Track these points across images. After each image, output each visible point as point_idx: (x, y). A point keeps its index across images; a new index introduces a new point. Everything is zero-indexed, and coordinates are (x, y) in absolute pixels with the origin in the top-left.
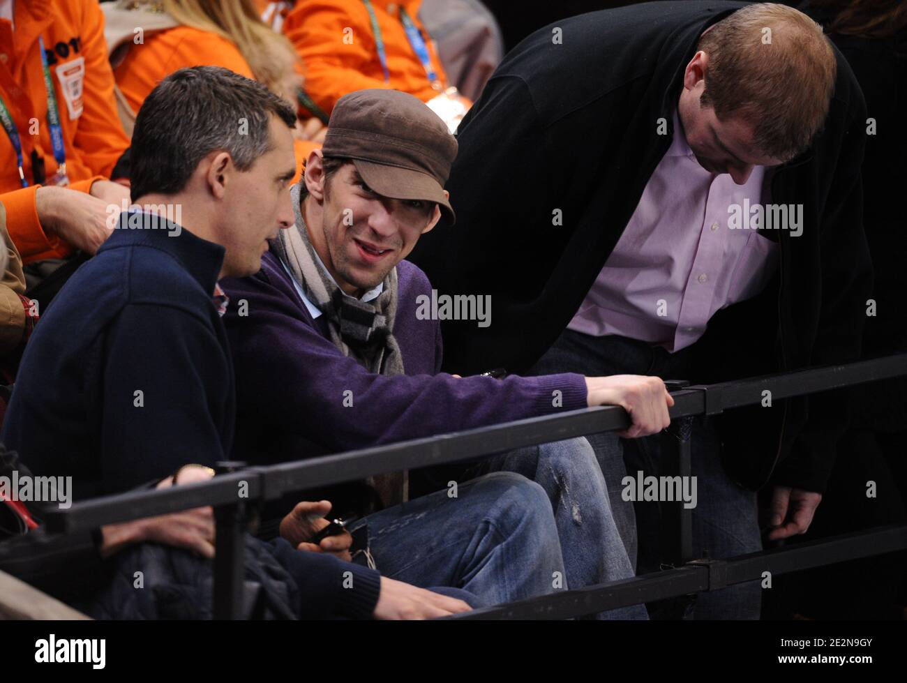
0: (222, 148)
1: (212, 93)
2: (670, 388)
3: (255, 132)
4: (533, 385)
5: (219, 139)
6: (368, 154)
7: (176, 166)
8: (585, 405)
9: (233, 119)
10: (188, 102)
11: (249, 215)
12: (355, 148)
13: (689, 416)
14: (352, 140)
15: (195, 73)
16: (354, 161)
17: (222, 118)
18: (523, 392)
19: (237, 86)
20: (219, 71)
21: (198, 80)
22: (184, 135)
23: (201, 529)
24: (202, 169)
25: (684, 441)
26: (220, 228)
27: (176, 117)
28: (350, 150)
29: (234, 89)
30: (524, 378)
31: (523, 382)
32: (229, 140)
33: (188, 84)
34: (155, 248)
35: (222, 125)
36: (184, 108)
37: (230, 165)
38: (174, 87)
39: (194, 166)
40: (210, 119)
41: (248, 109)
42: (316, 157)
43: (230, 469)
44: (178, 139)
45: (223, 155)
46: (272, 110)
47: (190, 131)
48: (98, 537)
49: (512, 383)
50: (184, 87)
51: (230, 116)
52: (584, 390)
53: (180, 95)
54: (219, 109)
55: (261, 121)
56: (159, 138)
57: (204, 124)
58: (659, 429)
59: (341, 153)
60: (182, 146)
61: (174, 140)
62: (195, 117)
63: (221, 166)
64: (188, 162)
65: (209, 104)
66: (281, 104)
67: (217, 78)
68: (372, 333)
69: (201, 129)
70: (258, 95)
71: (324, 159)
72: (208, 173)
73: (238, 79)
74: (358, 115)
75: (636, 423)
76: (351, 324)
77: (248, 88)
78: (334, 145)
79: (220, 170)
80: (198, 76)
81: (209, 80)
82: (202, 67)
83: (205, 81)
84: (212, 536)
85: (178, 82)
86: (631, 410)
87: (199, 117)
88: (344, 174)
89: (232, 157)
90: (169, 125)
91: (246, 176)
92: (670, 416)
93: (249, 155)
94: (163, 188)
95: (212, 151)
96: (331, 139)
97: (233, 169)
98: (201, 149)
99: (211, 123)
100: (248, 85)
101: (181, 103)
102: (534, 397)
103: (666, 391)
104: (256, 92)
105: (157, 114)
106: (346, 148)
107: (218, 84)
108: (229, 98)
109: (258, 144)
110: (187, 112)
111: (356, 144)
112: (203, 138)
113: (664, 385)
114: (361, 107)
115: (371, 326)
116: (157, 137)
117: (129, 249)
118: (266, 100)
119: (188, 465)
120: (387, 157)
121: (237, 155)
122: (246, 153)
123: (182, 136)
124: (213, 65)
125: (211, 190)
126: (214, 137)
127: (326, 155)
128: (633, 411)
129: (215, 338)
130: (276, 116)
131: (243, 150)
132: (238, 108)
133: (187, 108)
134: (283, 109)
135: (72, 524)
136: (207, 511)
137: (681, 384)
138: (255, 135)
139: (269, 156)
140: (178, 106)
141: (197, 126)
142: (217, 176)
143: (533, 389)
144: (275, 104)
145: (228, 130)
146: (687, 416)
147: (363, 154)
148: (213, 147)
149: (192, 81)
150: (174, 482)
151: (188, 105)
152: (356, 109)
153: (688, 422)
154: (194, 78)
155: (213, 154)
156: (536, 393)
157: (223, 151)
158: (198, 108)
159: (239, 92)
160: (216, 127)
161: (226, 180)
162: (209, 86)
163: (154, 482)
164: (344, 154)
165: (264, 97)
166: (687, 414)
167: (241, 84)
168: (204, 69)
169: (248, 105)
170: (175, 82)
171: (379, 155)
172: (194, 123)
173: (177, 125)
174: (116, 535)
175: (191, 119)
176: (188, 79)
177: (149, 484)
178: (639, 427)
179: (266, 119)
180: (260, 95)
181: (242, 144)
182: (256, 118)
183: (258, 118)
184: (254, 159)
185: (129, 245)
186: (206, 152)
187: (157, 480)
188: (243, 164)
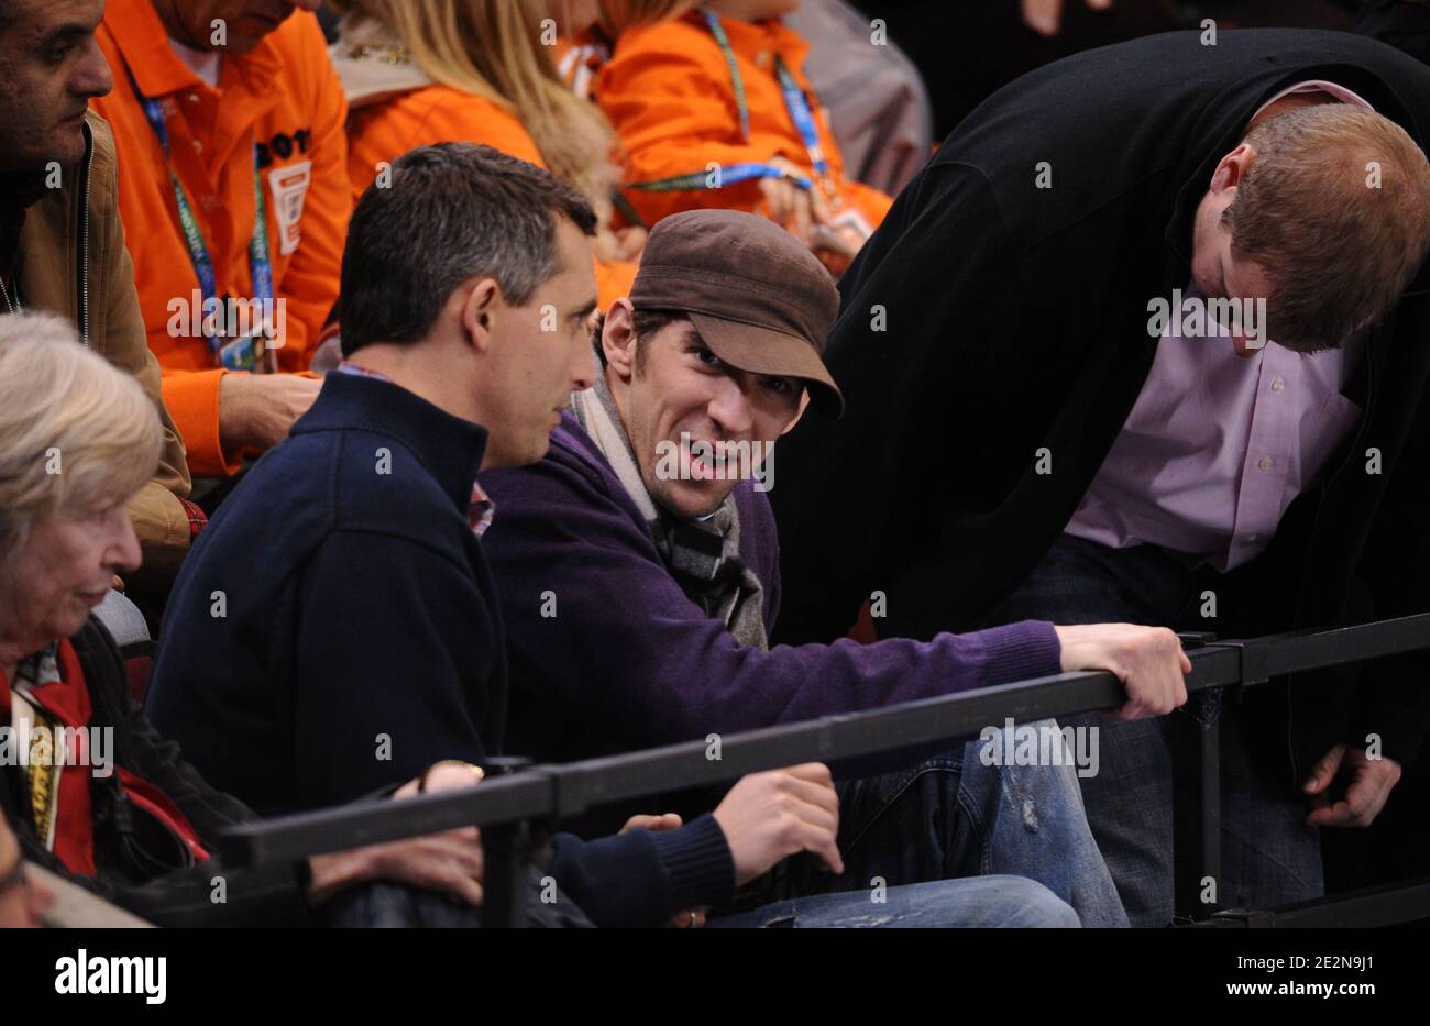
0: (485, 272)
1: (469, 188)
2: (1187, 645)
3: (535, 246)
4: (974, 646)
5: (481, 258)
6: (714, 305)
7: (414, 300)
8: (1058, 669)
9: (501, 226)
10: (432, 202)
11: (529, 373)
12: (691, 295)
13: (1218, 687)
14: (686, 283)
15: (440, 155)
16: (692, 316)
17: (485, 225)
18: (963, 658)
19: (507, 175)
20: (476, 151)
21: (446, 165)
22: (427, 254)
23: (463, 861)
24: (455, 305)
25: (1208, 726)
26: (486, 397)
27: (414, 224)
28: (684, 298)
29: (501, 179)
30: (962, 637)
31: (960, 642)
32: (496, 259)
33: (430, 172)
34: (379, 434)
35: (484, 236)
36: (425, 211)
37: (497, 297)
38: (408, 179)
39: (442, 301)
40: (467, 227)
41: (524, 210)
42: (622, 311)
43: (506, 769)
44: (418, 259)
45: (487, 283)
46: (560, 209)
47: (436, 247)
48: (304, 873)
49: (944, 645)
50: (424, 179)
51: (496, 223)
52: (1054, 647)
53: (418, 191)
54: (478, 213)
55: (544, 228)
56: (387, 258)
57: (457, 235)
58: (1169, 708)
59: (665, 303)
60: (424, 270)
61: (410, 261)
62: (443, 225)
63: (483, 300)
64: (433, 295)
65: (464, 204)
66: (573, 199)
67: (475, 162)
68: (721, 566)
69: (451, 244)
70: (537, 187)
71: (637, 314)
72: (463, 311)
73: (506, 162)
74: (693, 245)
75: (1135, 698)
76: (690, 553)
77: (523, 177)
78: (655, 291)
79: (483, 305)
80: (444, 158)
81: (462, 166)
82: (449, 143)
83: (456, 168)
84: (477, 872)
85: (414, 171)
86: (1126, 678)
87: (449, 225)
88: (673, 336)
89: (499, 284)
90: (402, 237)
91: (522, 314)
92: (1187, 687)
93: (526, 281)
94: (395, 335)
95: (470, 276)
96: (648, 282)
97: (502, 305)
98: (453, 274)
99: (467, 234)
100: (522, 172)
101: (421, 204)
102: (978, 664)
103: (1180, 649)
104: (535, 182)
105: (383, 221)
106: (675, 296)
107: (478, 172)
108: (495, 195)
109: (540, 263)
110: (430, 217)
111: (692, 288)
112: (455, 258)
113: (1178, 640)
114: (700, 234)
115: (719, 555)
116: (384, 255)
117: (339, 435)
118: (550, 194)
119: (442, 762)
120: (742, 310)
121: (508, 282)
122: (523, 277)
123: (423, 255)
124: (465, 142)
125: (468, 337)
126: (472, 256)
127: (638, 307)
128: (1130, 680)
129: (474, 588)
130: (567, 218)
131: (517, 274)
132: (509, 209)
133: (430, 211)
134: (576, 207)
135: (261, 853)
136: (471, 832)
137: (1204, 638)
138: (536, 251)
139: (558, 281)
140: (416, 208)
141: (445, 239)
142: (478, 315)
143: (977, 651)
144: (566, 201)
145: (495, 244)
146: (1214, 688)
147: (704, 304)
148: (471, 271)
149: (436, 168)
150: (421, 788)
151: (431, 207)
152: (691, 237)
153: (1214, 696)
154: (439, 163)
155: (472, 282)
156: (982, 657)
157: (487, 276)
158: (447, 210)
159: (510, 184)
160: (476, 240)
161: (492, 321)
162: (463, 176)
163: (390, 788)
164: (673, 304)
165: (548, 189)
166: (1215, 684)
167: (512, 171)
168: (454, 147)
169: (523, 205)
170: (410, 169)
171: (731, 308)
172: (441, 234)
173: (415, 236)
174: (332, 869)
175: (437, 229)
176: (430, 165)
177: (382, 791)
178: (1139, 703)
179: (550, 225)
180: (541, 188)
181: (516, 264)
182: (536, 224)
183: (539, 222)
184: (533, 287)
185: (337, 429)
186: (461, 278)
187: (395, 785)
188: (518, 295)
